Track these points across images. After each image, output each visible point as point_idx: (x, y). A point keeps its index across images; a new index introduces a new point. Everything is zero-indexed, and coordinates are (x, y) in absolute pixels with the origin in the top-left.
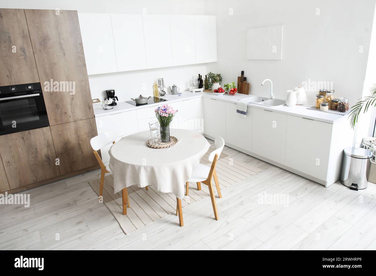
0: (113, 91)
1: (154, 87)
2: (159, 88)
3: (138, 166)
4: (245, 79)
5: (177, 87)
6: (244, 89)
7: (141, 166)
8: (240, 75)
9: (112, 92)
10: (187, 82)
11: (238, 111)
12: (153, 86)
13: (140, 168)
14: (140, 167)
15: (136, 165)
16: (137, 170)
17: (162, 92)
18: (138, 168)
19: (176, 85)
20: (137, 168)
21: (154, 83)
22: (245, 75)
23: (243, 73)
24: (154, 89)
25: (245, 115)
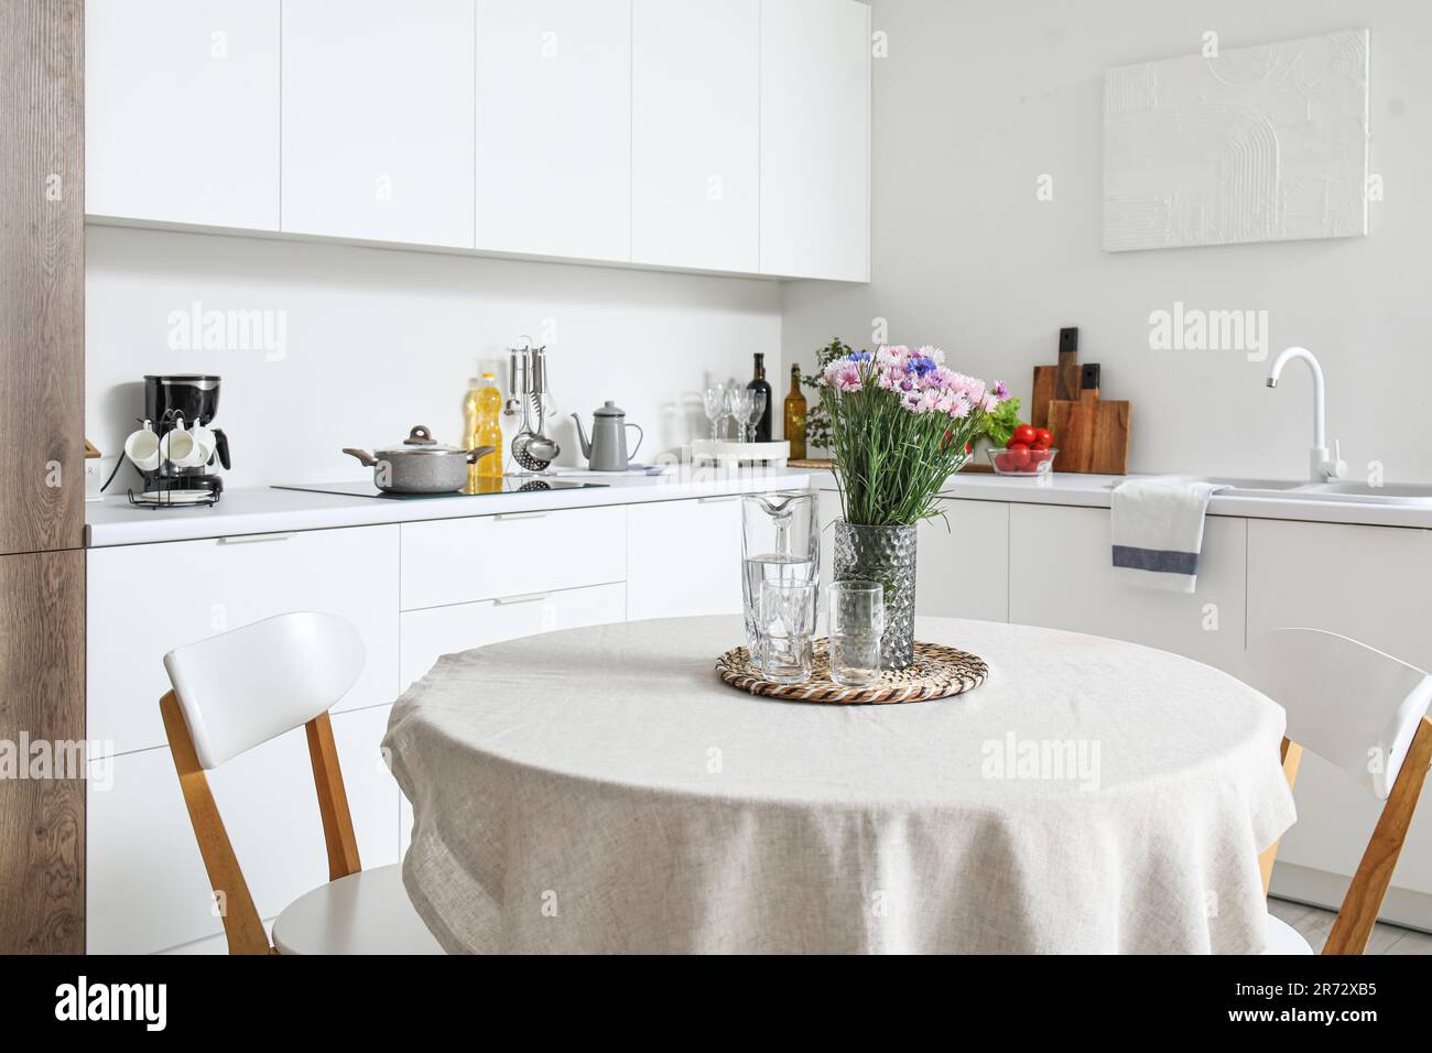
0: (209, 379)
1: (472, 405)
2: (509, 412)
3: (849, 816)
4: (1091, 374)
5: (626, 420)
6: (1087, 438)
7: (885, 817)
8: (1051, 357)
9: (202, 385)
10: (672, 405)
11: (1125, 557)
12: (467, 399)
13: (871, 838)
14: (867, 820)
15: (828, 810)
16: (836, 859)
17: (536, 445)
18: (852, 836)
19: (619, 405)
20: (833, 838)
21: (473, 381)
22: (1085, 355)
23: (1069, 339)
24: (467, 418)
25: (1191, 572)
